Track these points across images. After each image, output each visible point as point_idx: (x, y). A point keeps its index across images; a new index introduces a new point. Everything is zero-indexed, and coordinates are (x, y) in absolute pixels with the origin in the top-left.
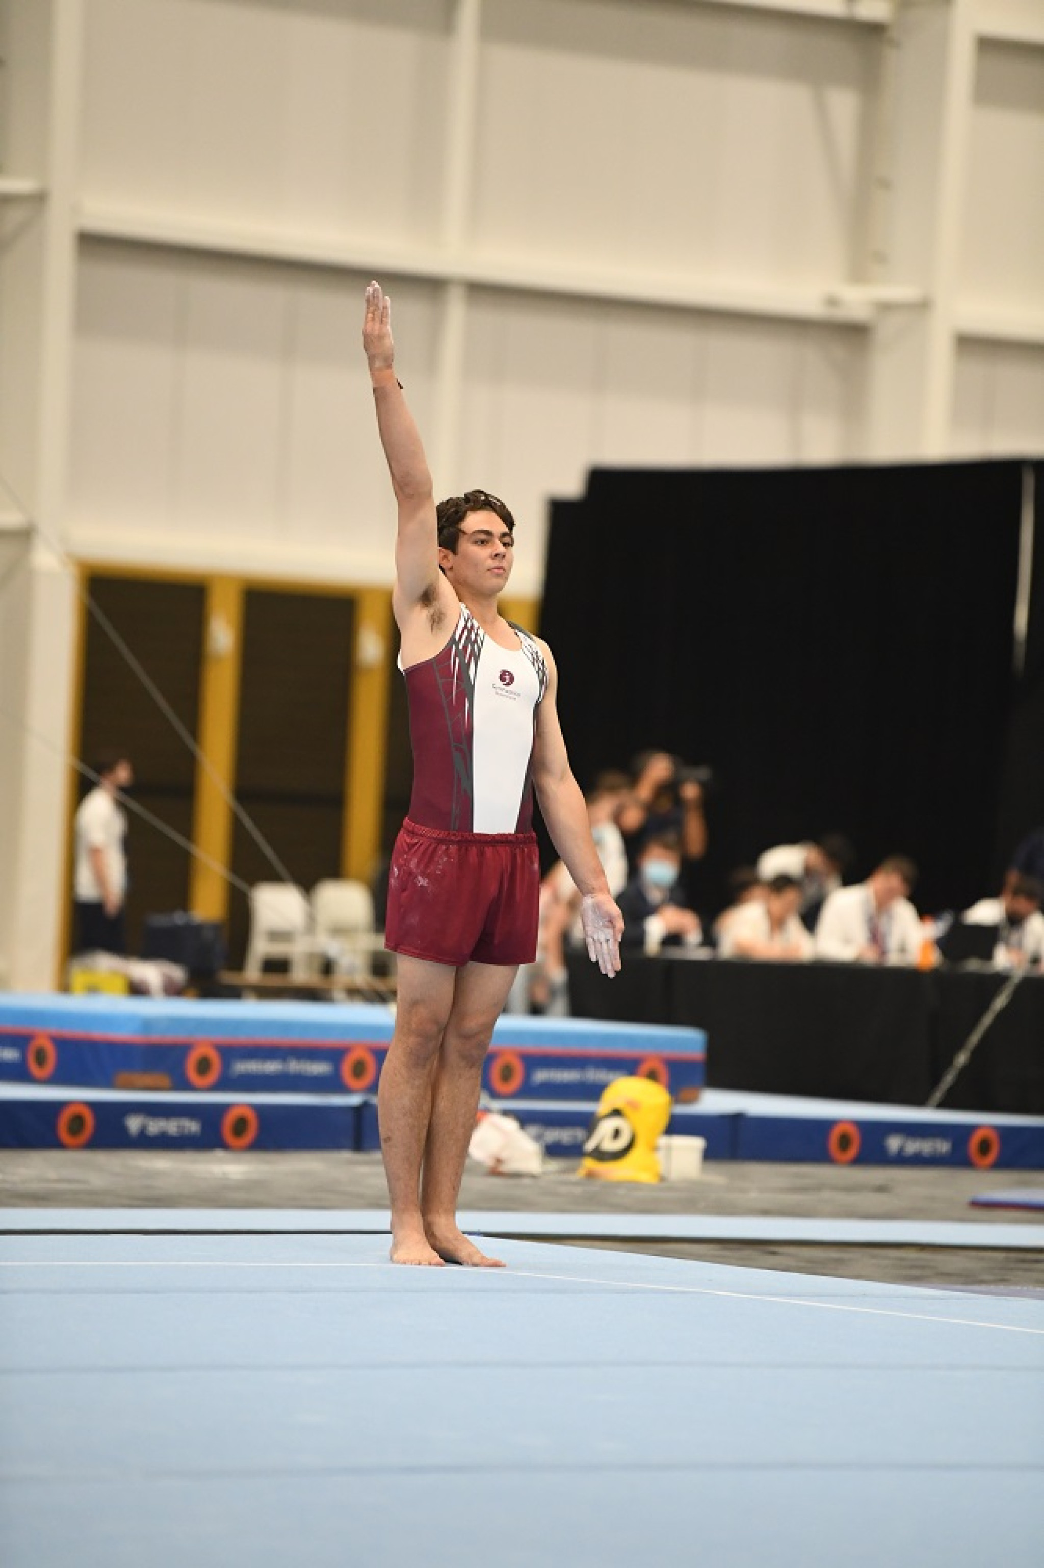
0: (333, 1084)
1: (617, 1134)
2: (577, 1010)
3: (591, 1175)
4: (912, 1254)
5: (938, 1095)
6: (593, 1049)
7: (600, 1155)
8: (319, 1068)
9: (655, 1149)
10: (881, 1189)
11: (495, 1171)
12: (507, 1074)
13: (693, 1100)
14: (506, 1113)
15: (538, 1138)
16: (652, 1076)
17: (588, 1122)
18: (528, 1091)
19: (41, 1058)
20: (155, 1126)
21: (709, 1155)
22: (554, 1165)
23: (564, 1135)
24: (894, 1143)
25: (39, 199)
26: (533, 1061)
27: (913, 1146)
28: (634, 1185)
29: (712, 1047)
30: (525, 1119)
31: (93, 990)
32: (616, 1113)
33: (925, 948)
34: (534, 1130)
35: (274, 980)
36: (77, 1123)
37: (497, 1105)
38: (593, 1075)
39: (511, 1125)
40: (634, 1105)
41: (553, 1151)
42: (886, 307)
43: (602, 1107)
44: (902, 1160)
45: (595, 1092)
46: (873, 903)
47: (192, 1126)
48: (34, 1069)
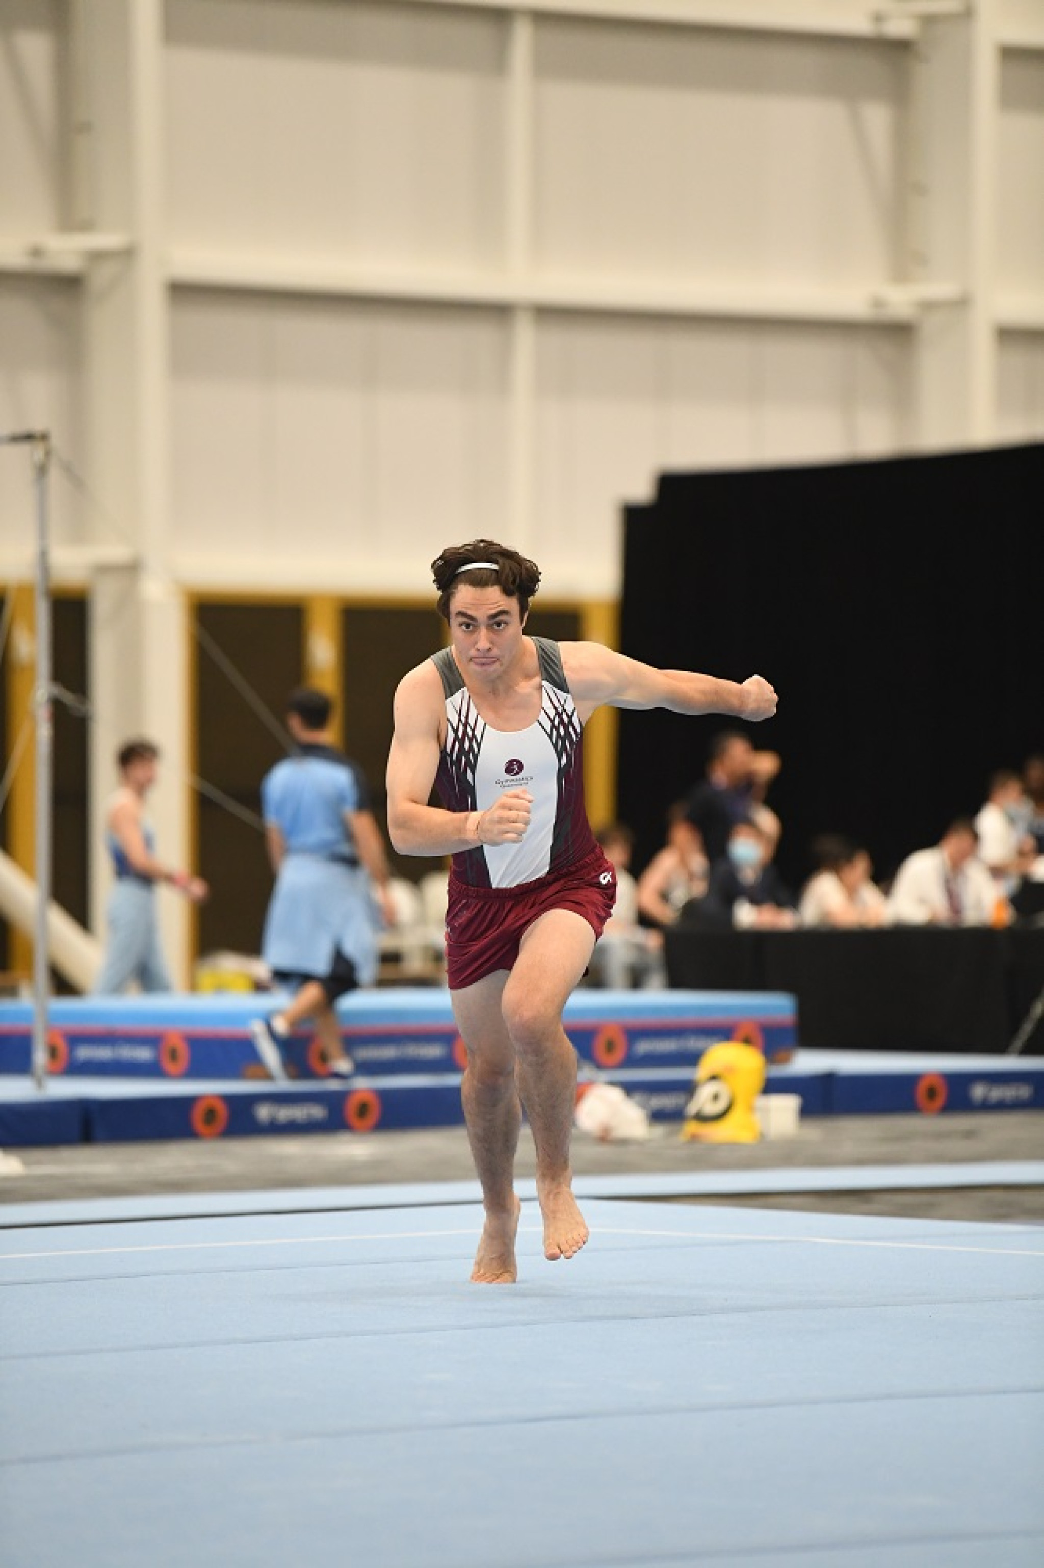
0: (447, 1065)
1: (716, 1097)
2: (676, 982)
3: (694, 1138)
4: (999, 1195)
5: (1019, 1043)
6: (691, 1019)
7: (701, 1118)
8: (433, 1051)
9: (751, 1109)
10: (969, 1134)
11: (604, 1138)
12: (610, 1047)
13: (786, 1060)
14: (613, 1083)
15: (643, 1106)
16: (747, 1041)
17: (688, 1088)
18: (631, 1061)
19: (173, 1055)
20: (285, 1113)
21: (806, 1112)
22: (659, 1131)
23: (666, 1102)
24: (978, 1092)
25: (128, 254)
26: (635, 1033)
27: (997, 1093)
28: (733, 1145)
29: (802, 1010)
30: (629, 1088)
31: (220, 989)
32: (714, 1078)
33: (999, 905)
34: (638, 1097)
35: (391, 972)
36: (210, 1115)
37: (604, 1076)
38: (692, 1043)
39: (616, 1094)
40: (730, 1070)
41: (657, 1117)
42: (929, 306)
43: (702, 1071)
44: (987, 1107)
45: (692, 1059)
46: (948, 863)
47: (317, 1112)
48: (169, 1066)
